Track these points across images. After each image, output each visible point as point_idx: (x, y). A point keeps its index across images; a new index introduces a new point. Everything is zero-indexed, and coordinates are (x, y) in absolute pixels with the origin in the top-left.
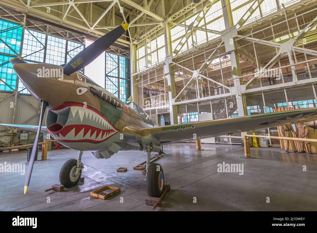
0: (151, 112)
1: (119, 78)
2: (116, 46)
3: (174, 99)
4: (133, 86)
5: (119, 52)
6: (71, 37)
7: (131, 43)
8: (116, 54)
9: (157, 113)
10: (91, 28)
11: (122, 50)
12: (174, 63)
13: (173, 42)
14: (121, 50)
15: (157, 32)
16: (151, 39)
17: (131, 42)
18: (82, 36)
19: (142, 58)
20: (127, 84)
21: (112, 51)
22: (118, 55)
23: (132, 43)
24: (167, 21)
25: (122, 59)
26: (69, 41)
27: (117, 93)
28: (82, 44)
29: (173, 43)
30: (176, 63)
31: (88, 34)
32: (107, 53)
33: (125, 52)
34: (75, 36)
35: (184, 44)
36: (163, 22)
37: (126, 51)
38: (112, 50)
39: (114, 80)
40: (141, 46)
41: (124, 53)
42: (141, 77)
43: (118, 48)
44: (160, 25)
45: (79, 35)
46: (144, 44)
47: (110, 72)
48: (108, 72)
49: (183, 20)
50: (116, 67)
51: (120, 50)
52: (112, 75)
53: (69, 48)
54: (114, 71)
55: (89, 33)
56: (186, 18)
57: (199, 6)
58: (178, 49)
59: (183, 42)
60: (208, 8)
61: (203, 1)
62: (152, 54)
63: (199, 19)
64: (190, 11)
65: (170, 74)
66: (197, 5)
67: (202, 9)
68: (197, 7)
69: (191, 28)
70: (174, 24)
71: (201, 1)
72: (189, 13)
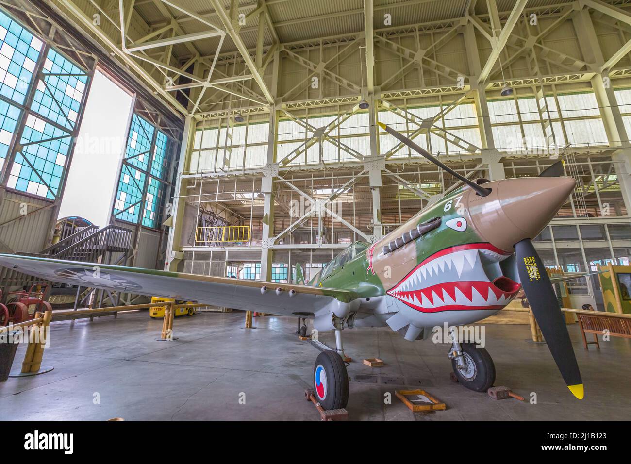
0: (195, 254)
1: (147, 174)
2: (155, 107)
3: (274, 239)
4: (178, 199)
5: (159, 121)
6: (59, 41)
7: (190, 115)
8: (152, 123)
9: (227, 259)
10: (124, 49)
11: (166, 121)
12: (282, 179)
13: (280, 143)
14: (163, 118)
15: (250, 116)
16: (235, 124)
17: (191, 113)
18: (91, 54)
19: (207, 150)
20: (160, 191)
21: (146, 114)
22: (155, 128)
23: (193, 116)
24: (278, 106)
25: (161, 138)
26: (52, 48)
27: (139, 205)
28: (83, 71)
29: (280, 145)
30: (285, 179)
31: (108, 56)
32: (134, 114)
33: (170, 126)
34: (71, 44)
35: (300, 153)
36: (272, 104)
37: (172, 124)
38: (146, 111)
39: (138, 175)
40: (208, 127)
41: (167, 127)
42: (198, 185)
43: (158, 112)
44: (263, 107)
45: (81, 48)
46: (219, 125)
47: (133, 157)
48: (129, 157)
49: (304, 116)
50: (147, 150)
51: (161, 119)
52: (135, 164)
53: (48, 65)
54: (141, 158)
55: (111, 55)
56: (310, 115)
57: (332, 107)
58: (290, 158)
59: (301, 150)
60: (347, 116)
61: (340, 103)
62: (233, 149)
63: (332, 126)
64: (318, 108)
65: (270, 195)
66: (330, 104)
67: (336, 113)
68: (330, 107)
69: (321, 134)
70: (289, 115)
71: (338, 102)
72: (315, 110)
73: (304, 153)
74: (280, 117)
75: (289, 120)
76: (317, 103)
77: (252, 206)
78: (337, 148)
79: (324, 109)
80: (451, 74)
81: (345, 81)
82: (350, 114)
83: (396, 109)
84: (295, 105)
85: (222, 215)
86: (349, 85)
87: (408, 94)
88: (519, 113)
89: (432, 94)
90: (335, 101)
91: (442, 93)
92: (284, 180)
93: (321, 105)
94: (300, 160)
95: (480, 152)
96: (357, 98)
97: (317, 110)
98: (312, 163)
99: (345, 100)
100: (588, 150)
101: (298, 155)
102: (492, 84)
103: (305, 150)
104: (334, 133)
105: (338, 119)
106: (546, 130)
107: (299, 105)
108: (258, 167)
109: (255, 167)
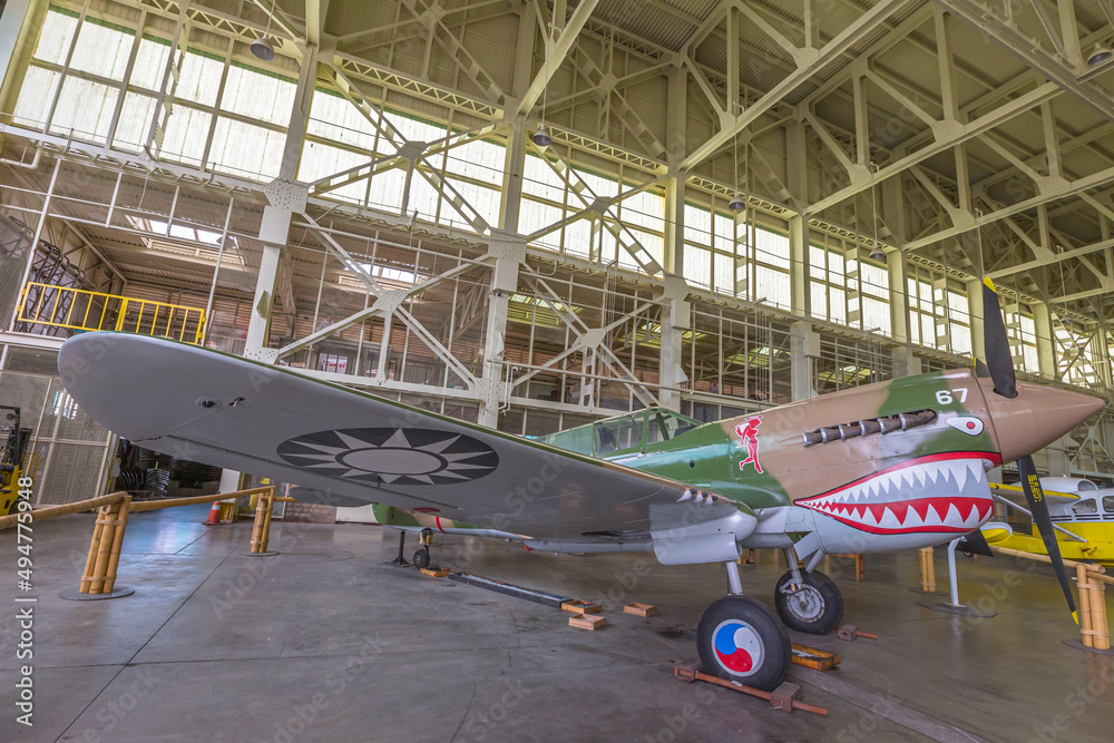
3: (275, 352)
12: (312, 223)
13: (310, 140)
16: (193, 46)
19: (85, 78)
24: (326, 53)
29: (311, 143)
35: (359, 179)
36: (311, 44)
40: (96, 15)
42: (46, 166)
44: (287, 40)
46: (138, 27)
49: (377, 101)
56: (388, 104)
57: (438, 106)
58: (334, 182)
59: (362, 172)
60: (468, 138)
61: (457, 106)
62: (176, 107)
63: (435, 146)
64: (409, 96)
65: (279, 251)
66: (438, 100)
67: (445, 122)
68: (433, 104)
69: (411, 155)
70: (345, 85)
71: (416, 90)
72: (400, 98)
73: (366, 180)
74: (319, 79)
75: (339, 94)
76: (412, 87)
77: (216, 265)
78: (437, 194)
79: (421, 104)
80: (644, 135)
81: (476, 67)
82: (473, 137)
83: (556, 161)
84: (363, 69)
85: (74, 259)
86: (480, 77)
87: (579, 142)
88: (713, 234)
89: (612, 157)
90: (450, 99)
91: (626, 162)
92: (317, 227)
93: (419, 94)
94: (352, 193)
95: (662, 277)
96: (494, 111)
97: (405, 99)
98: (379, 207)
99: (469, 105)
100: (774, 312)
101: (352, 180)
102: (693, 177)
103: (370, 176)
104: (436, 161)
105: (448, 137)
106: (739, 270)
107: (372, 74)
108: (246, 175)
109: (237, 173)
